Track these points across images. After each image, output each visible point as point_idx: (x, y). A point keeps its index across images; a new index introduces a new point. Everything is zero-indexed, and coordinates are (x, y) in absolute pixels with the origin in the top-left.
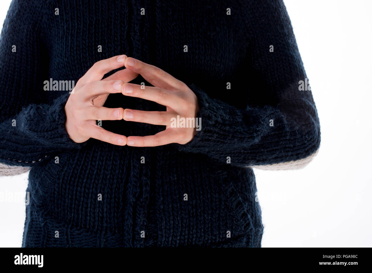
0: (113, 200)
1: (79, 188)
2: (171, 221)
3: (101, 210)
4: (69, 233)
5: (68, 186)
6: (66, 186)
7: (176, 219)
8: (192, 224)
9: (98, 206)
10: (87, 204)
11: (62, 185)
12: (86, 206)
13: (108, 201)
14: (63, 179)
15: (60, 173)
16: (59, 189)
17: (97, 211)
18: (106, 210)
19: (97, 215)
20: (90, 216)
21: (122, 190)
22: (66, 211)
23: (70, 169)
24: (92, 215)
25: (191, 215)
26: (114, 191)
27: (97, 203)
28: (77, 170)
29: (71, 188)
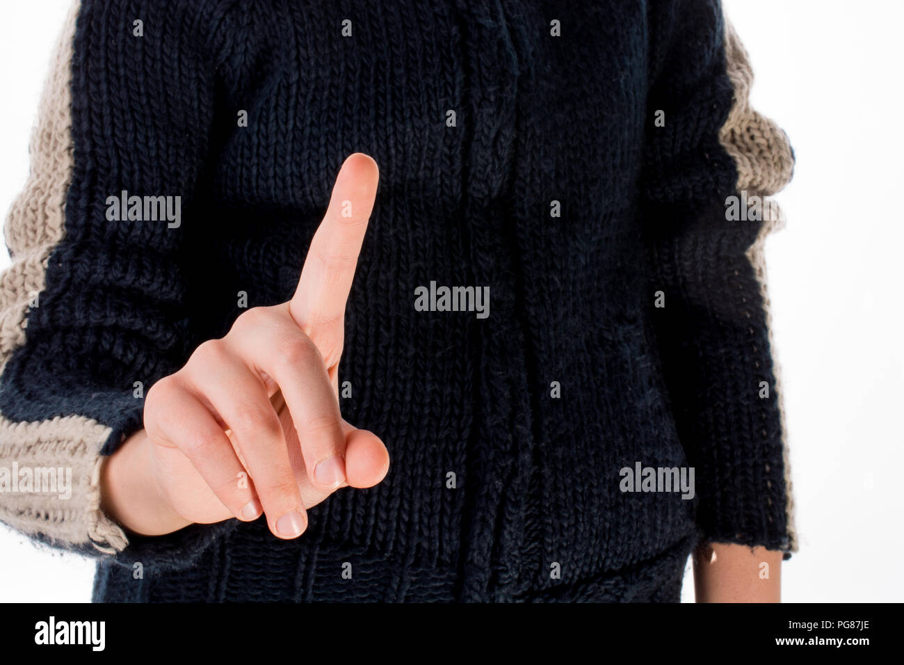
4: (316, 559)
9: (398, 493)
13: (426, 484)
17: (397, 506)
18: (421, 506)
19: (396, 515)
21: (461, 457)
24: (383, 515)
26: (440, 458)
27: (397, 485)
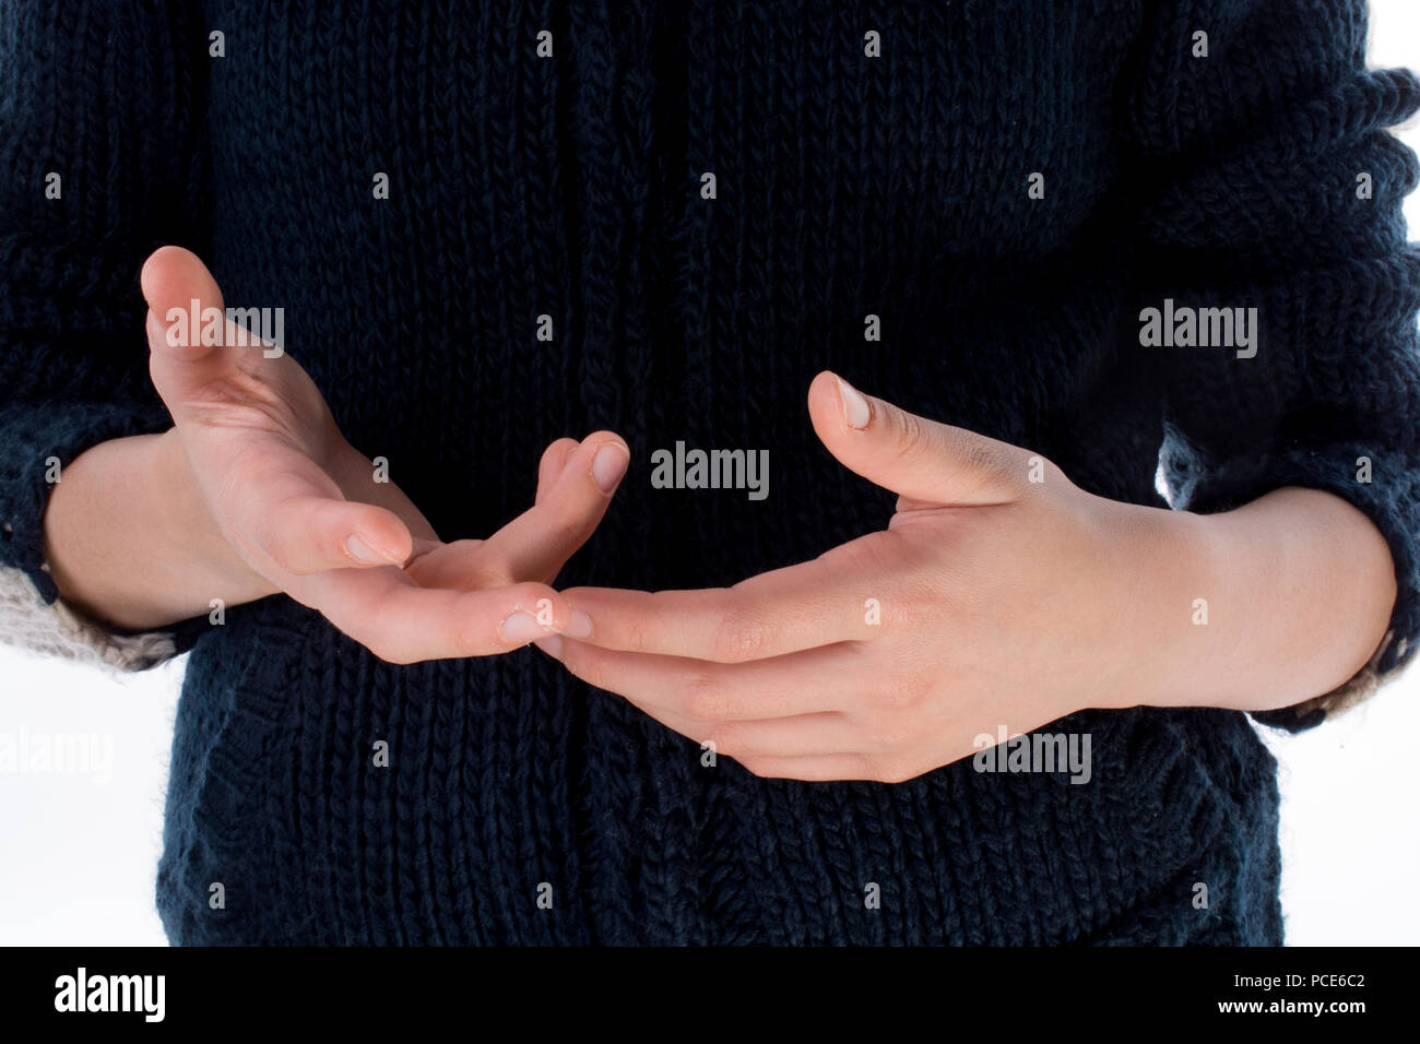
0: (530, 845)
1: (369, 805)
2: (826, 904)
3: (483, 902)
5: (321, 800)
6: (313, 800)
7: (845, 889)
8: (930, 893)
9: (465, 881)
10: (413, 874)
11: (295, 801)
12: (412, 887)
13: (508, 852)
14: (297, 769)
15: (274, 744)
16: (285, 823)
18: (509, 897)
19: (473, 923)
20: (441, 930)
21: (560, 791)
22: (336, 924)
23: (318, 719)
25: (920, 854)
26: (523, 799)
27: (458, 865)
28: (349, 716)
29: (337, 808)
